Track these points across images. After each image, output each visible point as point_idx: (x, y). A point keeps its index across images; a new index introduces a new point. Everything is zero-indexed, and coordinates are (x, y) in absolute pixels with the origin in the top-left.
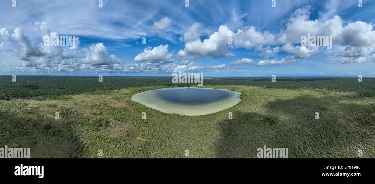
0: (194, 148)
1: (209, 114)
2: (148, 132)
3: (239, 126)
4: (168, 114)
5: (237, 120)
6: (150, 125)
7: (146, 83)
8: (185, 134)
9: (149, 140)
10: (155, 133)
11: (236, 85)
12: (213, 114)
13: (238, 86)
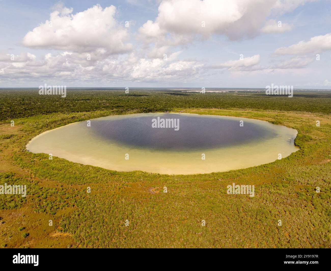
0: (179, 238)
1: (213, 173)
2: (79, 215)
3: (286, 209)
4: (123, 172)
5: (281, 196)
6: (82, 200)
7: (65, 105)
8: (160, 212)
9: (80, 232)
10: (95, 216)
11: (287, 110)
12: (223, 173)
13: (292, 114)
